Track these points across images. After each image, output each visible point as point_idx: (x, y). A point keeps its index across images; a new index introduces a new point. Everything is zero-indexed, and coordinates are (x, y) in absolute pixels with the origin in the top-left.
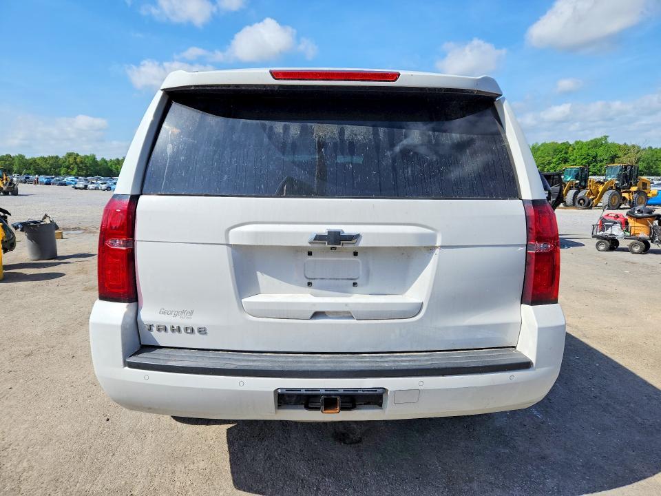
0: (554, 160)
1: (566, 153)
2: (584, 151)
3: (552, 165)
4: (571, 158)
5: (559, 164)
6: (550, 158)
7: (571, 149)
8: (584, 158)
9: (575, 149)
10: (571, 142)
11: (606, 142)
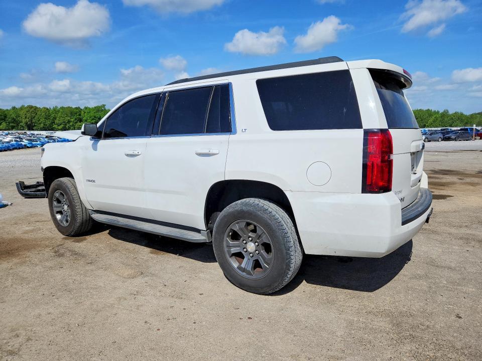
0: (72, 120)
1: (80, 115)
2: (92, 114)
3: (71, 124)
4: (84, 118)
5: (76, 123)
6: (69, 118)
7: (82, 112)
8: (93, 119)
9: (85, 112)
10: (82, 108)
11: (105, 109)
